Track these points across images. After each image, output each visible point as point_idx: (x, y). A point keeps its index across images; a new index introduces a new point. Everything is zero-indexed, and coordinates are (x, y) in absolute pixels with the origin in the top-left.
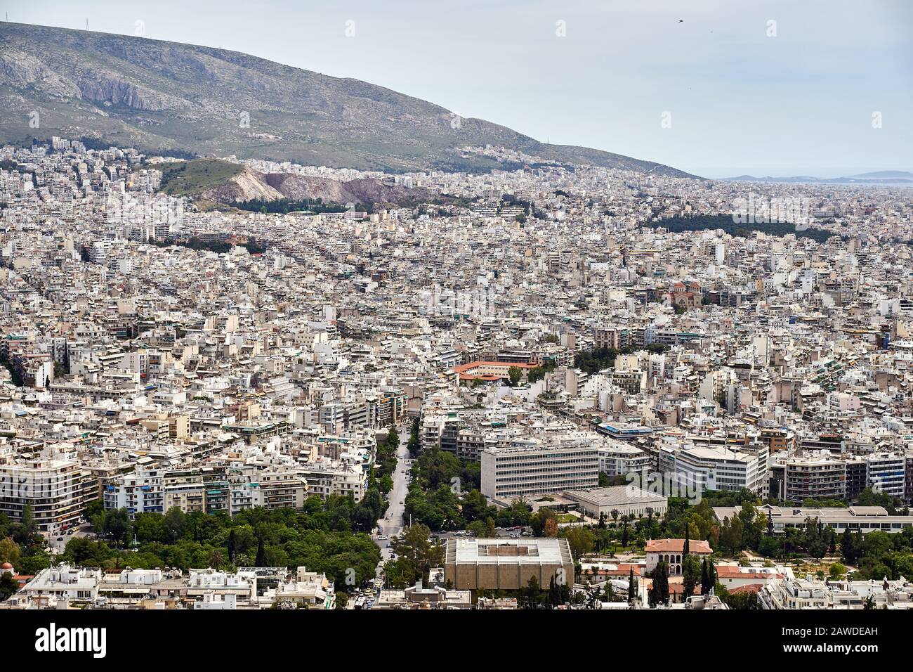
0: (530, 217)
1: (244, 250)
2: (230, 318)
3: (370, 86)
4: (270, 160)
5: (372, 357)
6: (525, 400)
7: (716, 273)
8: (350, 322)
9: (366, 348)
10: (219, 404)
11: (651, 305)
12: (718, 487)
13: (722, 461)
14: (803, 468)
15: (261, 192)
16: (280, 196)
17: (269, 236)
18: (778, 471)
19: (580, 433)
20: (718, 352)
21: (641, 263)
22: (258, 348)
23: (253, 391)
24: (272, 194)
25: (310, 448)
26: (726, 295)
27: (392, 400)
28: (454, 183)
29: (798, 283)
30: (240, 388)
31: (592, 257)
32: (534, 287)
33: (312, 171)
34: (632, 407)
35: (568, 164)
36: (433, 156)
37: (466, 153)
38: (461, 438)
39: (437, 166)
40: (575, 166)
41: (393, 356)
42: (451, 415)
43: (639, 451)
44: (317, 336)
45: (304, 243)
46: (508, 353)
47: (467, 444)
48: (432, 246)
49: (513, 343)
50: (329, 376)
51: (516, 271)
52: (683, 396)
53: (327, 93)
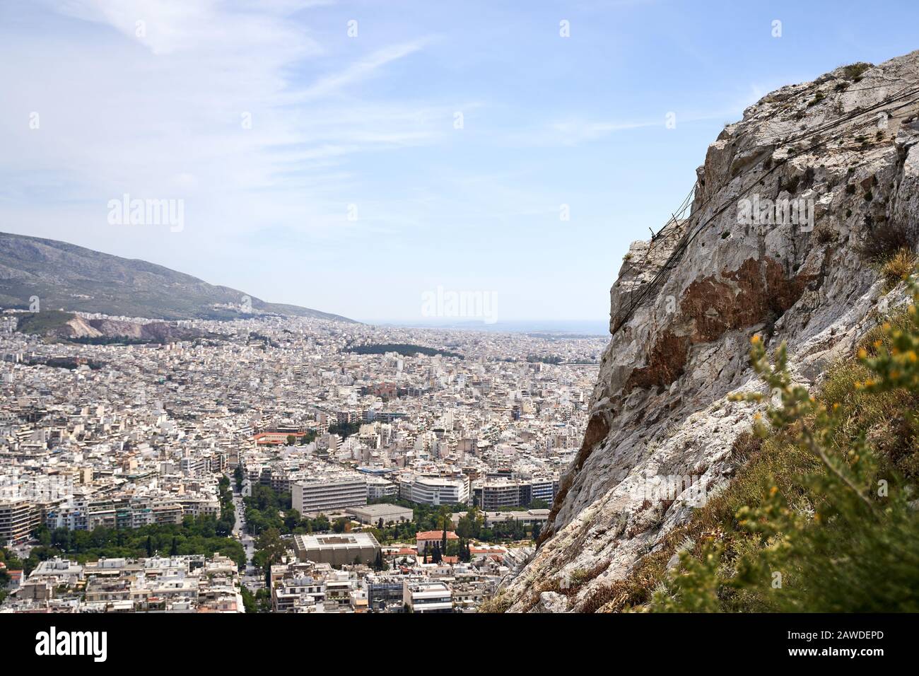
0: (268, 347)
1: (87, 367)
2: (99, 407)
3: (151, 265)
4: (86, 311)
5: (199, 431)
6: (306, 454)
7: (400, 378)
8: (175, 410)
9: (193, 425)
10: (106, 461)
11: (367, 396)
12: (441, 503)
13: (443, 486)
14: (494, 488)
15: (87, 331)
16: (100, 334)
17: (102, 359)
18: (478, 492)
19: (348, 473)
20: (422, 422)
21: (353, 372)
22: (122, 427)
23: (127, 453)
24: (94, 333)
25: (179, 486)
26: (412, 390)
27: (219, 456)
28: (211, 326)
29: (455, 382)
30: (118, 451)
31: (323, 368)
32: (288, 387)
33: (115, 318)
34: (377, 457)
35: (283, 315)
36: (195, 310)
37: (216, 308)
38: (273, 478)
39: (198, 316)
40: (287, 316)
41: (211, 430)
42: (264, 464)
43: (389, 482)
44: (160, 418)
45: (126, 363)
46: (284, 427)
47: (277, 481)
48: (213, 364)
49: (286, 420)
50: (175, 443)
51: (275, 378)
52: (406, 450)
53: (122, 269)
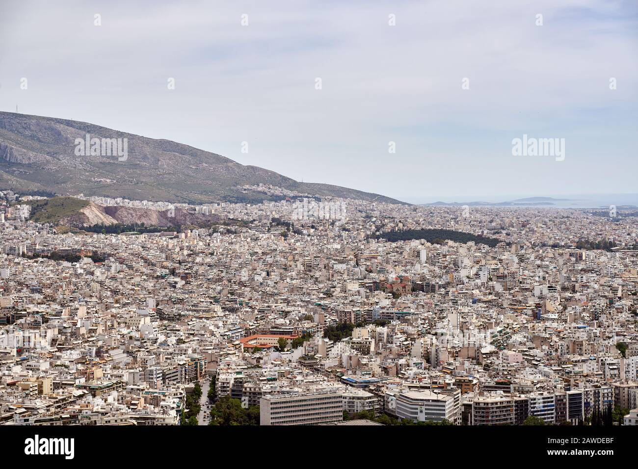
0: (291, 233)
1: (90, 260)
2: (81, 308)
3: (178, 144)
4: (108, 196)
5: (182, 333)
6: (290, 361)
7: (421, 269)
8: (166, 309)
9: (177, 327)
10: (73, 369)
11: (376, 292)
12: (426, 419)
13: (429, 400)
14: (485, 404)
15: (101, 219)
16: (115, 222)
17: (108, 250)
18: (467, 407)
19: (329, 383)
20: (424, 324)
21: (368, 263)
22: (100, 329)
23: (97, 360)
24: (109, 221)
25: (139, 399)
26: (428, 285)
27: (196, 363)
28: (237, 211)
29: (477, 275)
30: (88, 357)
31: (335, 260)
32: (294, 282)
33: (137, 204)
34: (365, 364)
35: (317, 196)
36: (222, 192)
37: (245, 190)
38: (246, 389)
39: (225, 199)
40: (321, 197)
41: (196, 332)
42: (238, 373)
43: (371, 395)
44: (143, 319)
45: (132, 254)
46: (278, 328)
47: (250, 393)
48: (223, 255)
49: (281, 321)
50: (152, 348)
51: (282, 271)
52: (400, 356)
53: (147, 150)
